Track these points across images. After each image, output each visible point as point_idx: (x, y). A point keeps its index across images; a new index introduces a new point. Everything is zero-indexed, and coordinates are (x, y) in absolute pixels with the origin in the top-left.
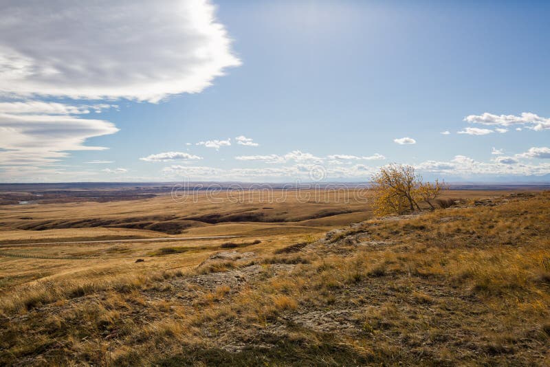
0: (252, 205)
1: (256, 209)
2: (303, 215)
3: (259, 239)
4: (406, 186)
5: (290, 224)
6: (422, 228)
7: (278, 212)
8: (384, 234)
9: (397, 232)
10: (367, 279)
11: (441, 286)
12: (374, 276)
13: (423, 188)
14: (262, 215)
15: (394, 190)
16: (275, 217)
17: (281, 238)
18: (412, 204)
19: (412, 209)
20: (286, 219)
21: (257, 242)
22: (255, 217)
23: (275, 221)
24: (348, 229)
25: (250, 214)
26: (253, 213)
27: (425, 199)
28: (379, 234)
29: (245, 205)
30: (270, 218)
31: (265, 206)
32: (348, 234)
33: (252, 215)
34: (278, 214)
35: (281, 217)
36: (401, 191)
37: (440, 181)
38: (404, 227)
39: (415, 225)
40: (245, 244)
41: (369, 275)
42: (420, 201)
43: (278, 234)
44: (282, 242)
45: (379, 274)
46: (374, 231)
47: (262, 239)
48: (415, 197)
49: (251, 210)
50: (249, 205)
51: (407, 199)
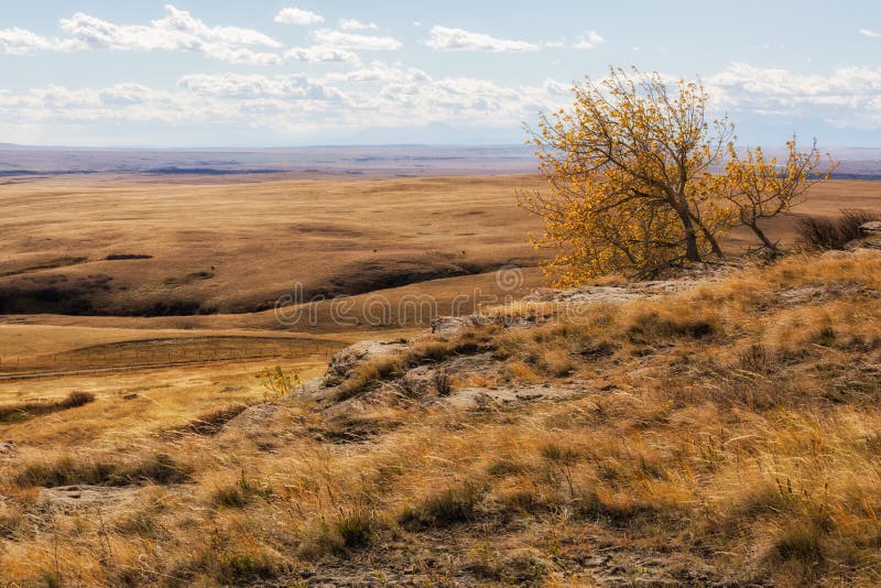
0: (59, 243)
1: (79, 260)
2: (277, 286)
3: (89, 386)
4: (670, 163)
5: (224, 325)
6: (702, 331)
7: (175, 273)
8: (553, 358)
9: (604, 351)
10: (396, 538)
11: (664, 550)
12: (425, 526)
13: (739, 173)
14: (102, 283)
15: (627, 177)
16: (159, 293)
17: (182, 380)
18: (692, 237)
19: (694, 255)
20: (209, 303)
21: (80, 400)
22: (73, 293)
23: (158, 309)
24: (420, 340)
25: (53, 280)
26: (64, 278)
27: (742, 213)
28: (532, 360)
29: (29, 245)
30: (137, 295)
31: (115, 247)
32: (414, 361)
33: (59, 285)
34: (169, 282)
35: (182, 292)
36: (652, 182)
37: (804, 145)
38: (634, 330)
39: (678, 320)
40: (29, 408)
41: (408, 520)
42: (725, 221)
43: (172, 365)
44: (183, 399)
45: (449, 515)
46: (514, 345)
47: (100, 388)
48: (703, 206)
49: (55, 264)
50: (49, 243)
51: (672, 214)
